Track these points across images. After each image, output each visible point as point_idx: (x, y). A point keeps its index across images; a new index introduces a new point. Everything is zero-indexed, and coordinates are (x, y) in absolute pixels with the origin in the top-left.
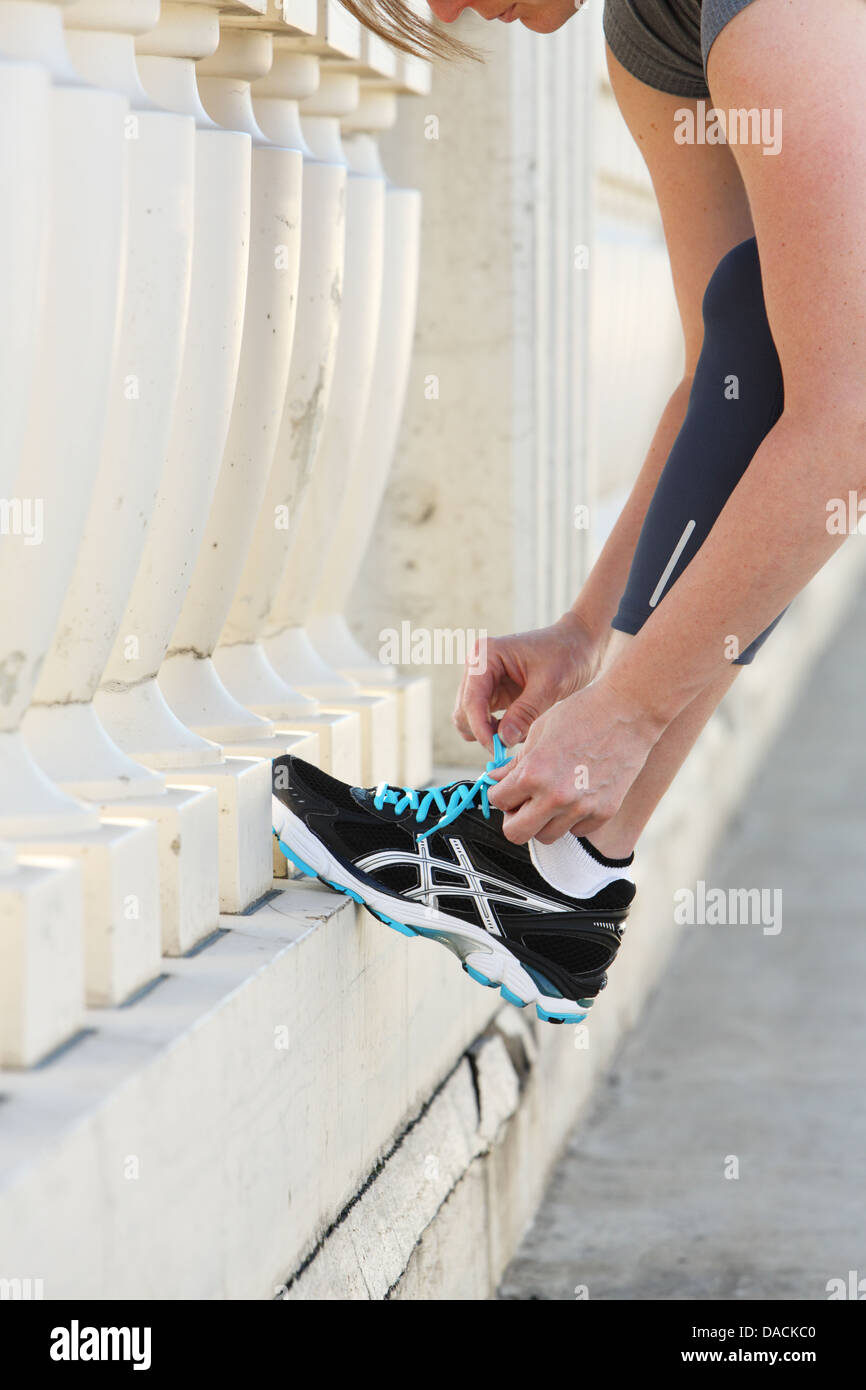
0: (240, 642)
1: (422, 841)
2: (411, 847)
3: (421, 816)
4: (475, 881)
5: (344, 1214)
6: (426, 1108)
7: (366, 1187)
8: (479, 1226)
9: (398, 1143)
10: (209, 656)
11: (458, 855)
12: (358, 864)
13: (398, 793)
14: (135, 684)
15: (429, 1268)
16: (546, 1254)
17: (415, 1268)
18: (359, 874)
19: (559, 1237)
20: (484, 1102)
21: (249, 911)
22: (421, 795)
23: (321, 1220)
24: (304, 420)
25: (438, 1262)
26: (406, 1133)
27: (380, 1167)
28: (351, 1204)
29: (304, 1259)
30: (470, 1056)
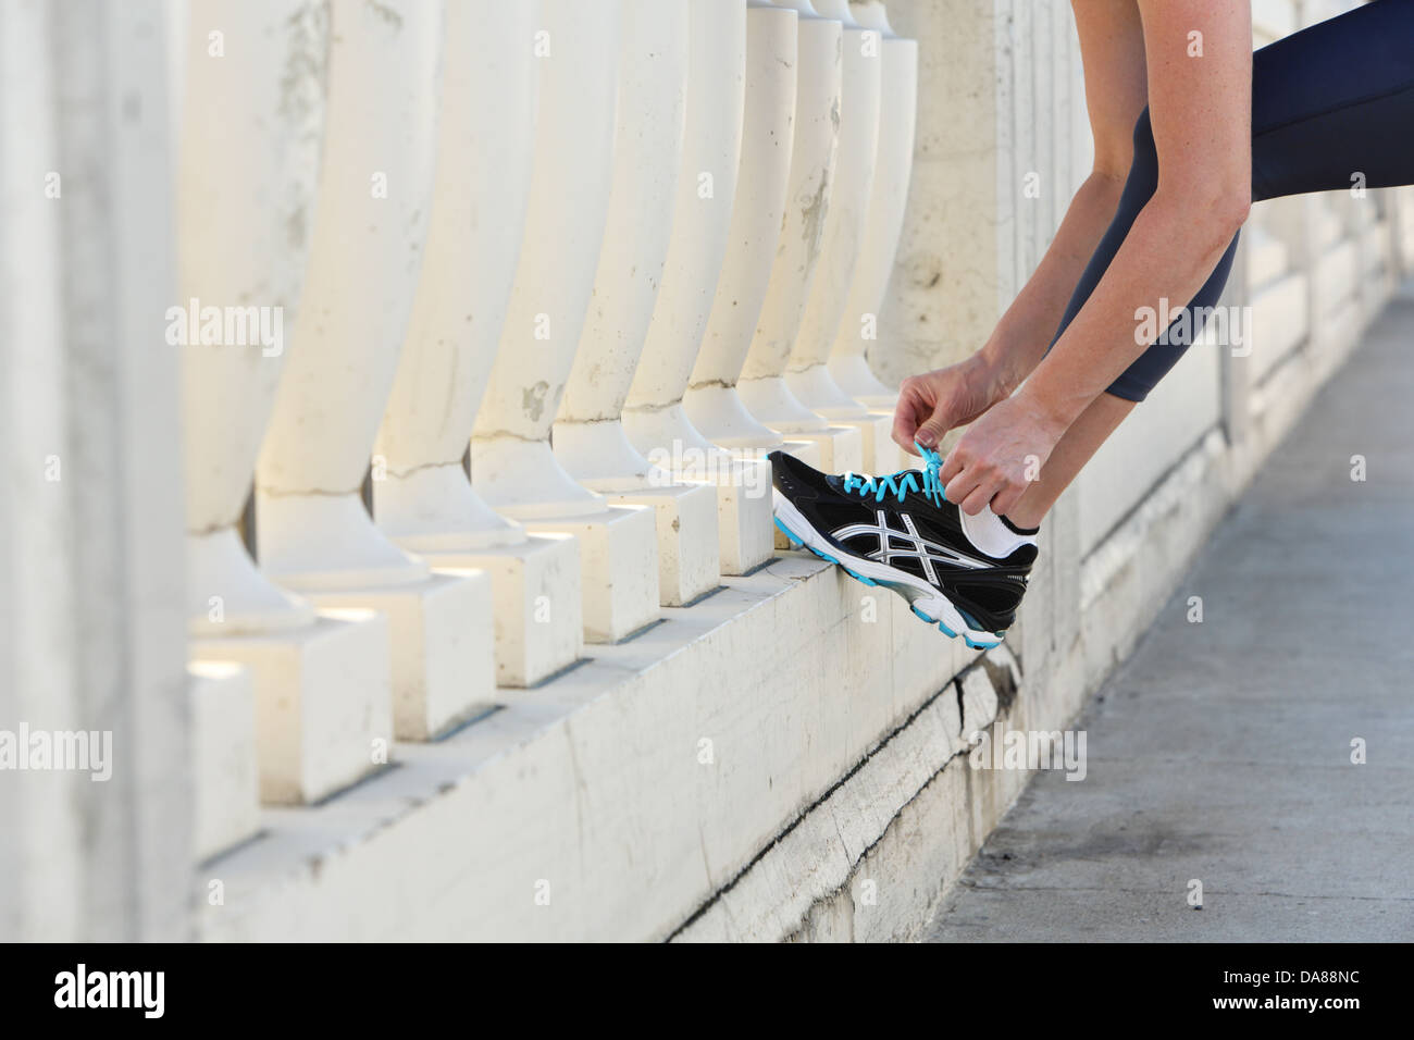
0: (767, 376)
1: (881, 515)
2: (873, 521)
3: (879, 497)
4: (921, 545)
5: (828, 795)
6: (911, 719)
7: (849, 776)
8: (961, 803)
9: (883, 744)
10: (734, 385)
11: (908, 526)
12: (834, 535)
13: (860, 480)
14: (664, 406)
15: (908, 835)
16: (1022, 825)
17: (894, 835)
18: (834, 542)
19: (1034, 813)
20: (966, 715)
21: (748, 574)
22: (878, 481)
23: (804, 799)
24: (814, 210)
25: (918, 830)
26: (891, 737)
27: (864, 762)
28: (835, 787)
29: (786, 827)
30: (957, 681)
